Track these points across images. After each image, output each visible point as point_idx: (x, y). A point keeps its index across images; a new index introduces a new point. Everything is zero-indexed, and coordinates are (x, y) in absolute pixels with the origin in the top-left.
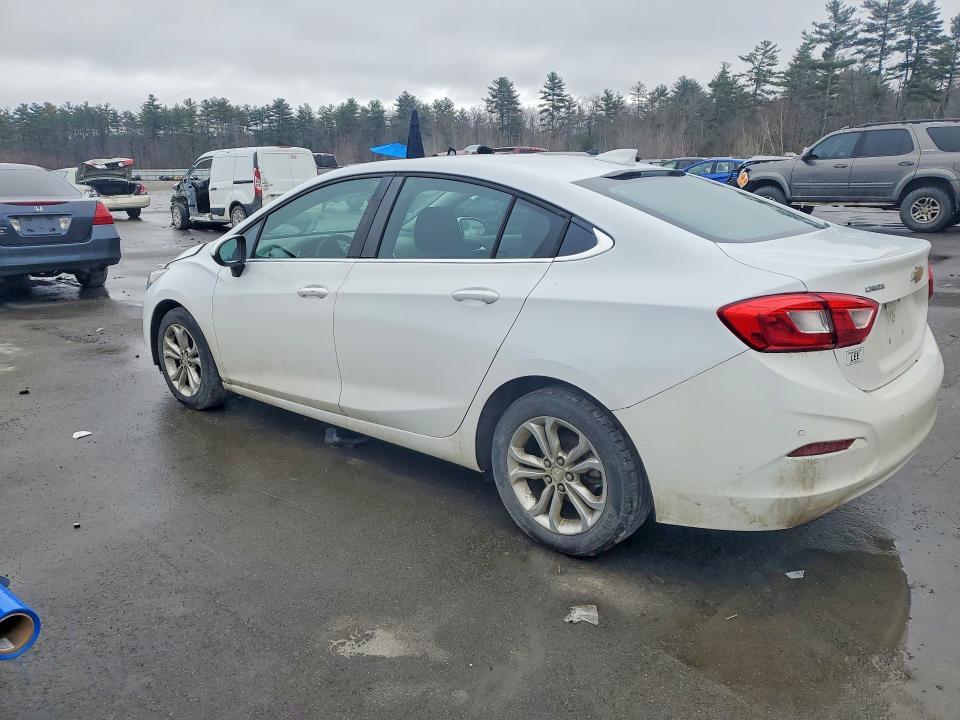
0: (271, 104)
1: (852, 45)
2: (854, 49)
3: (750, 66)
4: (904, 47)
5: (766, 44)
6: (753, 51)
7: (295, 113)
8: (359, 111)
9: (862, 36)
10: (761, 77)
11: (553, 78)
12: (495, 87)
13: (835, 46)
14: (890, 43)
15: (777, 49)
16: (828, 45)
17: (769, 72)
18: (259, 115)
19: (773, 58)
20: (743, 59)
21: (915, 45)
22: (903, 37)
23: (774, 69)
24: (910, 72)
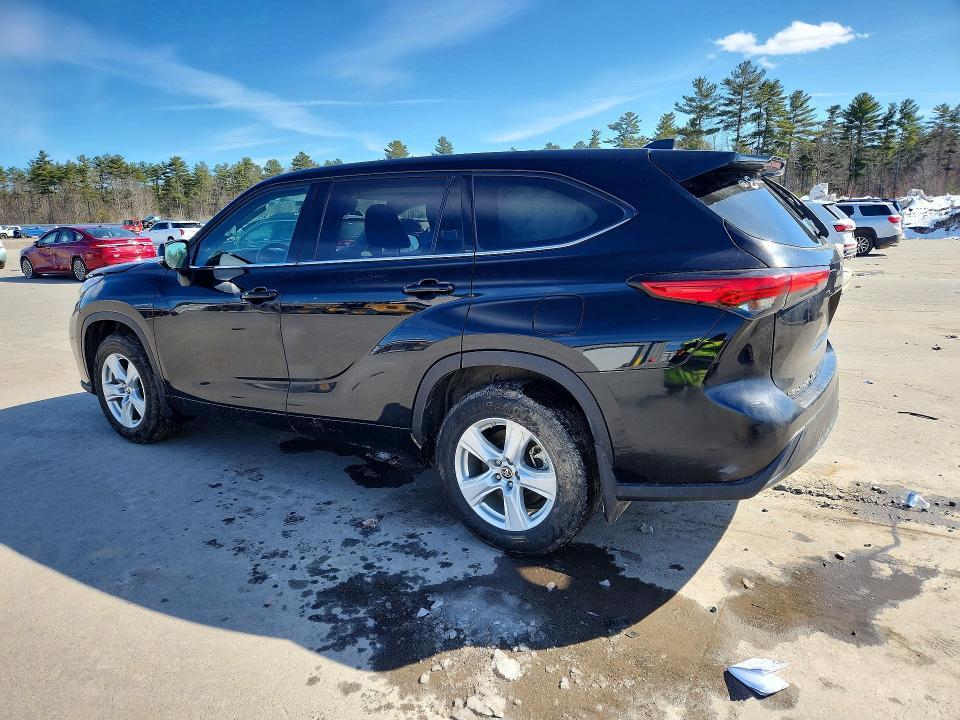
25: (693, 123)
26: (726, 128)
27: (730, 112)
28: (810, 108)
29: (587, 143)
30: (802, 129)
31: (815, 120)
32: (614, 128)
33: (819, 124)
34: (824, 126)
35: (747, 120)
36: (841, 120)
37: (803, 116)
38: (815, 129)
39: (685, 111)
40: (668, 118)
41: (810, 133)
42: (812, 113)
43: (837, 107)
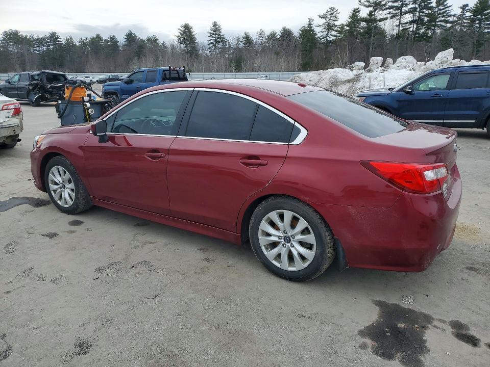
0: (48, 35)
1: (385, 9)
2: (386, 12)
3: (323, 21)
4: (412, 11)
5: (332, 9)
6: (325, 13)
7: (63, 41)
8: (103, 41)
9: (390, 4)
10: (329, 28)
11: (215, 24)
12: (182, 29)
13: (375, 10)
14: (404, 9)
15: (338, 12)
16: (371, 9)
17: (334, 24)
18: (41, 42)
19: (335, 17)
20: (320, 17)
21: (418, 10)
22: (412, 6)
23: (337, 23)
24: (415, 26)
25: (371, 14)
26: (392, 17)
27: (396, 7)
28: (448, 5)
29: (306, 26)
30: (443, 19)
31: (451, 14)
32: (323, 17)
33: (454, 16)
34: (458, 18)
35: (406, 12)
36: (468, 14)
37: (444, 11)
38: (451, 19)
39: (366, 6)
40: (356, 11)
41: (447, 22)
42: (450, 8)
43: (467, 5)
